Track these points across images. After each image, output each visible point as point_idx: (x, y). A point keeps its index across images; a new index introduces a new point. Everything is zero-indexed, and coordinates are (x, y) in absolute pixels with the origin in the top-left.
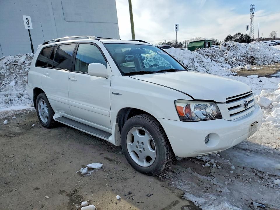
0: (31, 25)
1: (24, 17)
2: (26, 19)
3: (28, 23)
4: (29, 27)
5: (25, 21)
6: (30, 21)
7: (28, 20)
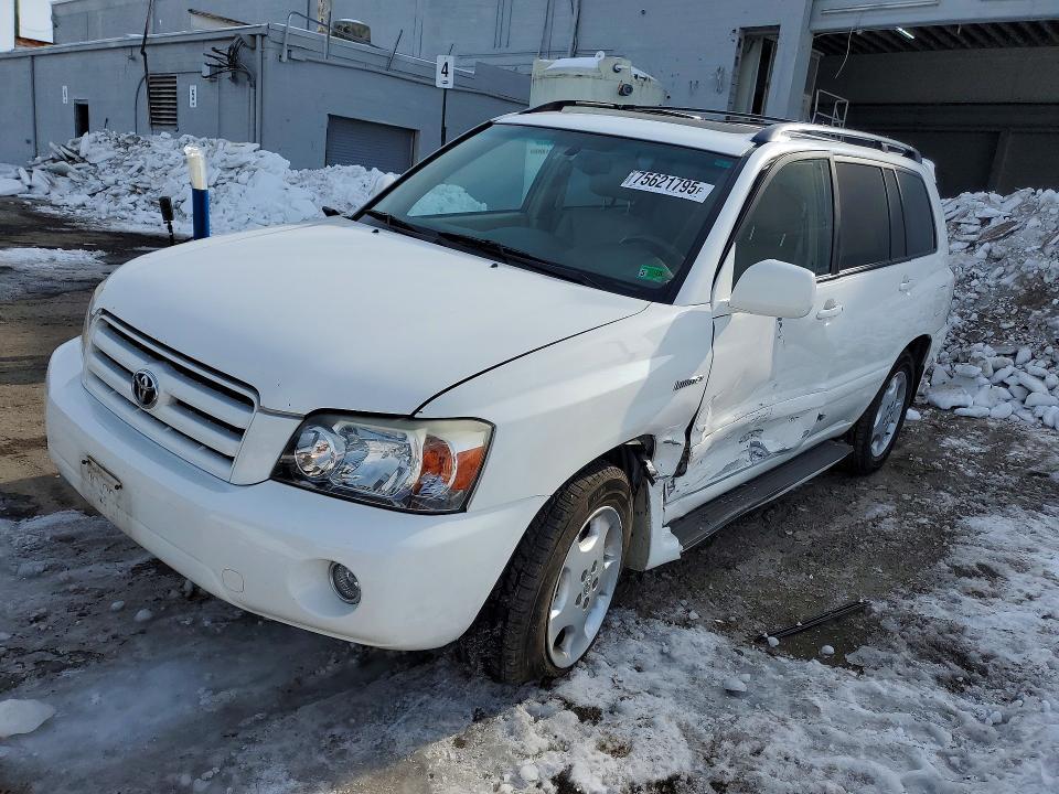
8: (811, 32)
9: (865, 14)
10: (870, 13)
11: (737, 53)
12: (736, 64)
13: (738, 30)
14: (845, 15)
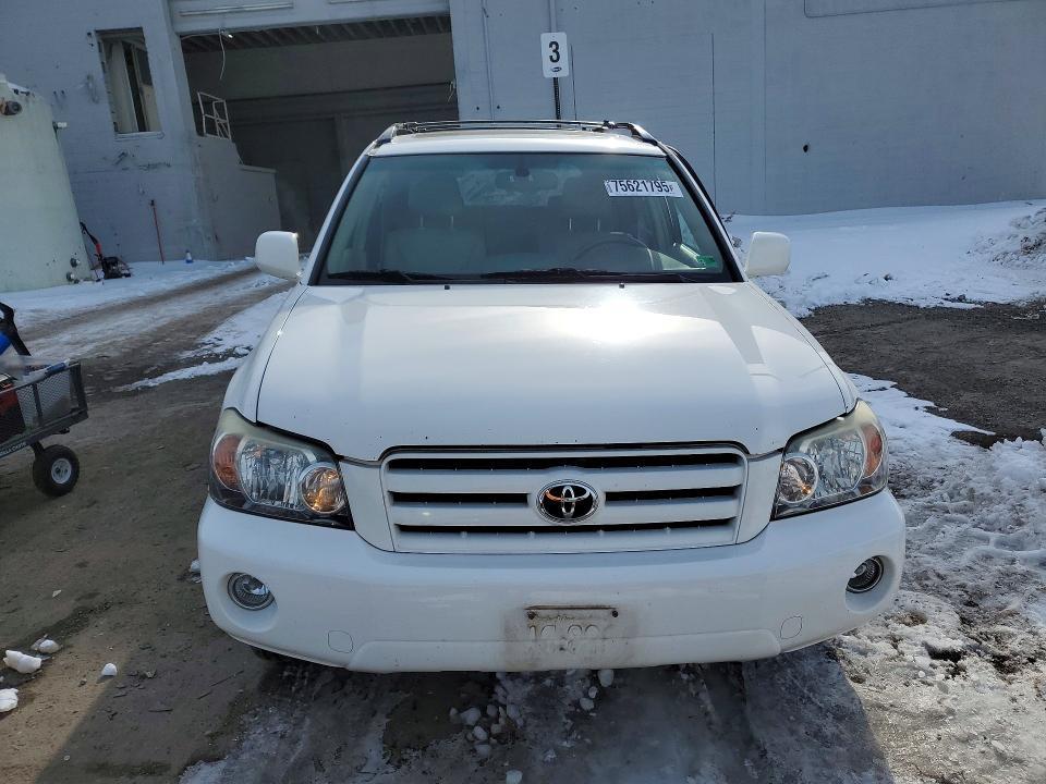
0: (564, 62)
1: (546, 38)
2: (551, 46)
3: (555, 58)
4: (558, 69)
5: (547, 52)
6: (563, 50)
7: (557, 48)
8: (177, 34)
9: (227, 16)
10: (230, 15)
11: (101, 56)
12: (104, 71)
13: (93, 33)
14: (205, 17)
